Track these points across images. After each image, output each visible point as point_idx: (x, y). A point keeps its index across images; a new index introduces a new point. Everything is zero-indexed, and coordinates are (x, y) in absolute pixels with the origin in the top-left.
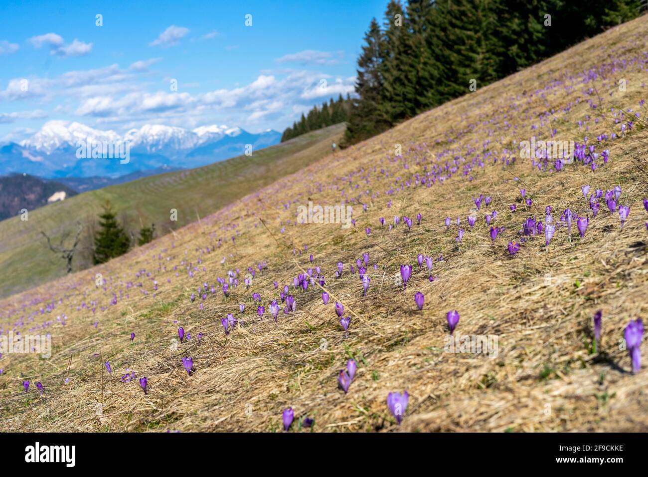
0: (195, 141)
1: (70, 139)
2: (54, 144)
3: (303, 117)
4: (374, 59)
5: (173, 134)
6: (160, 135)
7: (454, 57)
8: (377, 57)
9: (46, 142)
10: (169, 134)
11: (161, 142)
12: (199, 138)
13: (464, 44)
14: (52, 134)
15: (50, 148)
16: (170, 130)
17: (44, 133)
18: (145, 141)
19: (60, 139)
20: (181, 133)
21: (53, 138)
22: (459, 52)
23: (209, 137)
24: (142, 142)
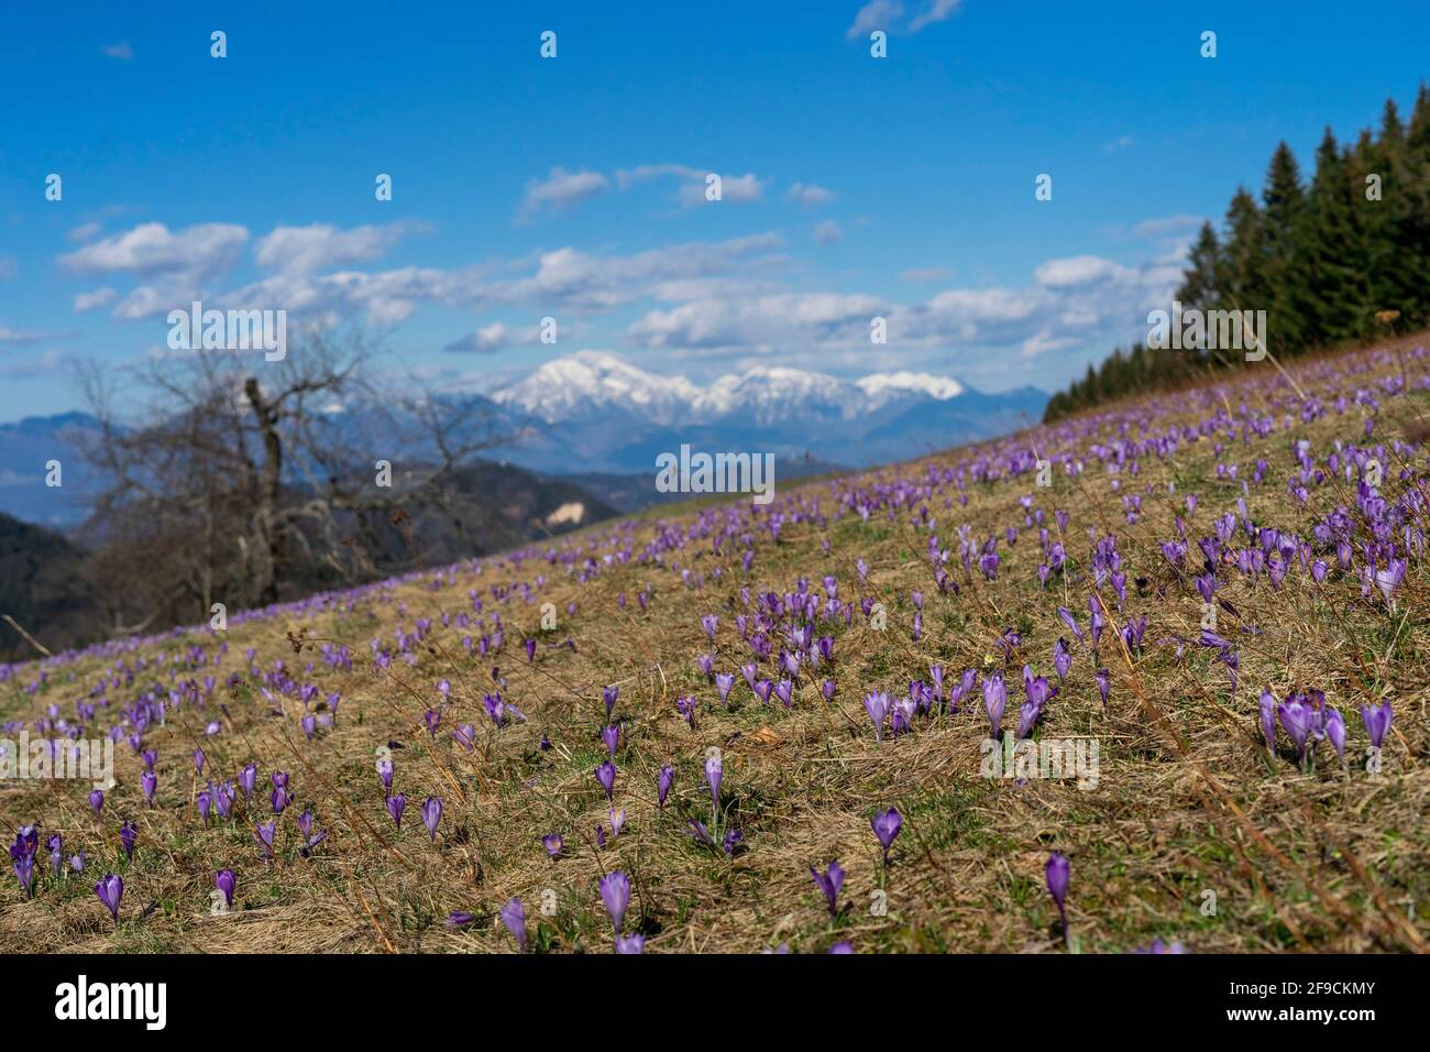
0: (860, 406)
1: (595, 391)
2: (563, 402)
3: (1091, 372)
4: (1205, 292)
5: (813, 388)
6: (785, 391)
7: (1321, 307)
8: (1209, 289)
9: (546, 397)
10: (805, 389)
11: (786, 406)
12: (868, 399)
13: (1337, 289)
14: (559, 381)
15: (552, 410)
16: (807, 380)
17: (543, 378)
18: (752, 402)
19: (576, 390)
20: (830, 387)
21: (560, 390)
22: (1329, 301)
23: (892, 398)
24: (746, 405)
